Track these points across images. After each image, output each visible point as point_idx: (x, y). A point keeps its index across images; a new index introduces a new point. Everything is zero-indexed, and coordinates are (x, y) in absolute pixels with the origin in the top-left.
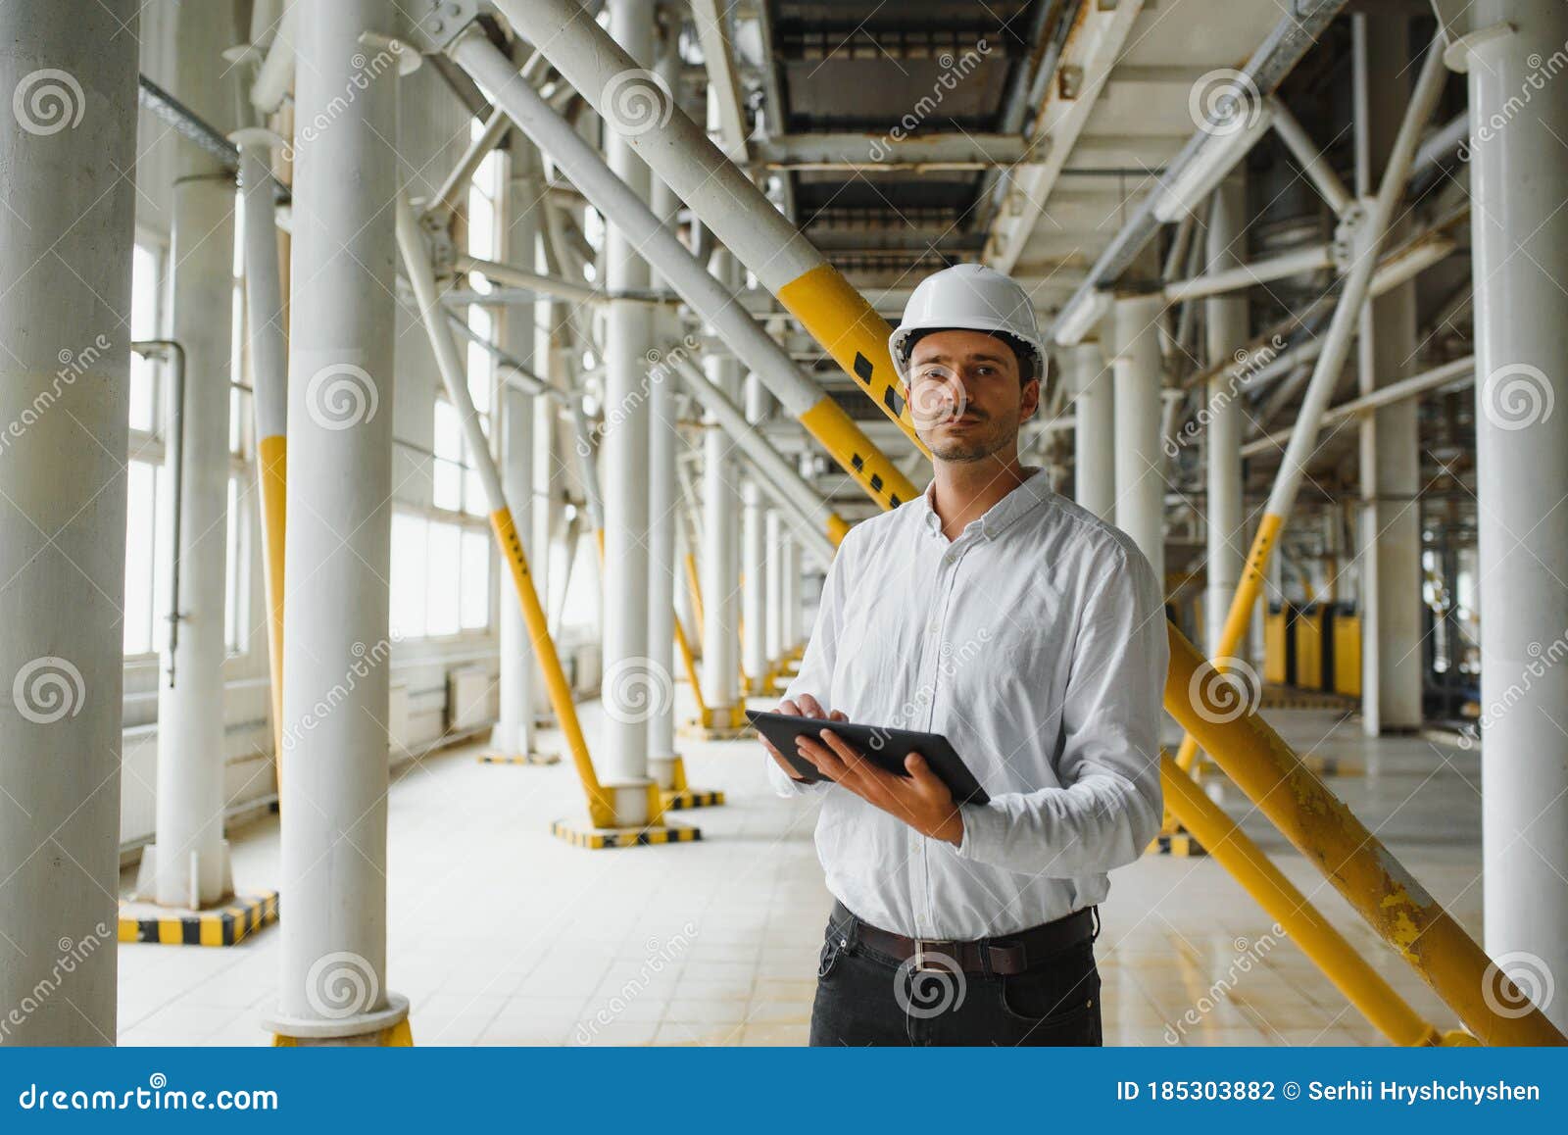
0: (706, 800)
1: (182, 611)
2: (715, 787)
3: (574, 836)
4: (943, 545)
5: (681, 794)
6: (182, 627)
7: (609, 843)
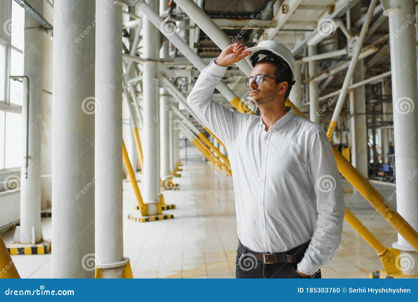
0: (171, 207)
1: (29, 156)
2: (173, 204)
3: (136, 219)
4: (264, 133)
5: (164, 206)
6: (29, 160)
7: (147, 220)
